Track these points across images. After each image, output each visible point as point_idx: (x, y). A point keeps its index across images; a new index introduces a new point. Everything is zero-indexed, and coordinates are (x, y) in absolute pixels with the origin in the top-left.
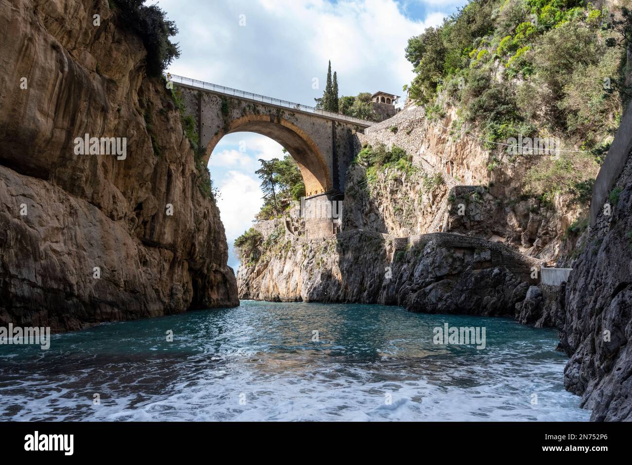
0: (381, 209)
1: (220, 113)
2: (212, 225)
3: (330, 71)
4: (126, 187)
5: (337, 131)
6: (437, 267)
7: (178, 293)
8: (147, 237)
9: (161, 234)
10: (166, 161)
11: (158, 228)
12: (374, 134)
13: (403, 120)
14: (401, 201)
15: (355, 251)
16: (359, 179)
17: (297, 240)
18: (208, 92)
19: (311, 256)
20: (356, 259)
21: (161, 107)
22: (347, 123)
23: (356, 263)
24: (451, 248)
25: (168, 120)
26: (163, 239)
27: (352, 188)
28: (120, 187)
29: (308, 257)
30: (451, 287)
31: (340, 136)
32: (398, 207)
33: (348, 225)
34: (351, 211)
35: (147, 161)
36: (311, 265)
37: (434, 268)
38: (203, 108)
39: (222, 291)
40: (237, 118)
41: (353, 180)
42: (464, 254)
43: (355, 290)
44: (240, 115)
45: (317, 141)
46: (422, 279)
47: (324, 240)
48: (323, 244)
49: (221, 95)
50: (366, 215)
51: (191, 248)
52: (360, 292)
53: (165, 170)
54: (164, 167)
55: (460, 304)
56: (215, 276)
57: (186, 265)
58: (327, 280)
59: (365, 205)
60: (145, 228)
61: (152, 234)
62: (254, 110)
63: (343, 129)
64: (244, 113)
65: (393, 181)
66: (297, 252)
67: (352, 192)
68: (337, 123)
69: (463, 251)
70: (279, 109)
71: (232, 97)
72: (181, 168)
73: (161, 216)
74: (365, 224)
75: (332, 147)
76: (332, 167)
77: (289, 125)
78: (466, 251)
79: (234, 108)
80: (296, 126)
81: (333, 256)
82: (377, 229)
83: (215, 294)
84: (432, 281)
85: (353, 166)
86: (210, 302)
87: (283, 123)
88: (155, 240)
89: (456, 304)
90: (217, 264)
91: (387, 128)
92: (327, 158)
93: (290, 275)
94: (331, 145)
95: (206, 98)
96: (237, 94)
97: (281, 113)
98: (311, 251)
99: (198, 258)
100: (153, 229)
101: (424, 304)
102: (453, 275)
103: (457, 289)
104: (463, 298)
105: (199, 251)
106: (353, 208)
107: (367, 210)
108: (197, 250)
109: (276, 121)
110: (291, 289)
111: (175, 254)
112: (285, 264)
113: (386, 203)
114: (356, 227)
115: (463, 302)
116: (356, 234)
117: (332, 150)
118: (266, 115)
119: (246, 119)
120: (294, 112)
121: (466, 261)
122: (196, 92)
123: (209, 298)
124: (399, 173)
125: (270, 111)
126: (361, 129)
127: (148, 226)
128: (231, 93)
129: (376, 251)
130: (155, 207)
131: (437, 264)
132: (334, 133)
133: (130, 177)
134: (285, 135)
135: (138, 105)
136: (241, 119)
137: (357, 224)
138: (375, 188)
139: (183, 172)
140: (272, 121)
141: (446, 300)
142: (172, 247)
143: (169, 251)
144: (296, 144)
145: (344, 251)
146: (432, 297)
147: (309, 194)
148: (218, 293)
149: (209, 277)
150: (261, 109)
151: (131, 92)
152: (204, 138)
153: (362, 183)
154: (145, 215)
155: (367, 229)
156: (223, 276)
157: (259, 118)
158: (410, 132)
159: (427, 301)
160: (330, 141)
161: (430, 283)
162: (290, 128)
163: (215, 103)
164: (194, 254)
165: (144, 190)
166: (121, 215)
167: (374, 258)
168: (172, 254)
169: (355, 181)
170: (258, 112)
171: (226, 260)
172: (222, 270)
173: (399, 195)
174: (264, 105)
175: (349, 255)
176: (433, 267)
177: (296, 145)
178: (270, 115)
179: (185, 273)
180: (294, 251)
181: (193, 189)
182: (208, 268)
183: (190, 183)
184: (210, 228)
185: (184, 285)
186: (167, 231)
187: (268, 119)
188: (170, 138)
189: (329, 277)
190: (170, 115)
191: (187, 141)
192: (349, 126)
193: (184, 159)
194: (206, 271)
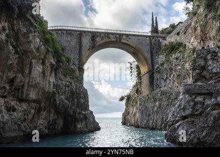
0: (172, 77)
1: (90, 40)
2: (74, 90)
3: (153, 16)
6: (182, 109)
7: (40, 125)
8: (20, 97)
9: (27, 95)
10: (29, 58)
11: (25, 91)
12: (170, 39)
15: (159, 101)
16: (161, 63)
17: (138, 96)
18: (85, 32)
19: (142, 105)
20: (160, 105)
21: (25, 31)
22: (157, 37)
23: (160, 107)
24: (192, 94)
25: (28, 37)
26: (29, 97)
27: (158, 67)
30: (195, 125)
31: (154, 44)
33: (157, 87)
34: (157, 80)
35: (8, 57)
37: (180, 110)
38: (82, 39)
39: (84, 123)
40: (99, 41)
42: (204, 99)
43: (160, 123)
44: (101, 40)
45: (141, 47)
46: (173, 118)
47: (147, 96)
48: (147, 98)
49: (91, 32)
50: (165, 81)
51: (54, 102)
52: (162, 124)
53: (28, 62)
54: (27, 60)
55: (202, 139)
56: (79, 116)
57: (53, 110)
58: (148, 117)
59: (164, 76)
61: (22, 95)
62: (107, 37)
63: (156, 40)
64: (102, 38)
65: (175, 60)
67: (158, 70)
68: (152, 38)
69: (203, 96)
70: (121, 35)
71: (96, 32)
72: (41, 61)
73: (26, 86)
74: (165, 86)
75: (150, 49)
76: (150, 59)
77: (125, 41)
78: (205, 96)
79: (97, 37)
80: (129, 41)
81: (150, 104)
82: (170, 88)
84: (179, 119)
85: (158, 56)
86: (76, 129)
87: (122, 41)
88: (24, 98)
89: (199, 139)
90: (80, 109)
91: (175, 34)
93: (135, 114)
96: (98, 31)
99: (60, 107)
100: (22, 92)
101: (175, 137)
102: (195, 115)
103: (200, 126)
104: (204, 134)
106: (159, 78)
107: (165, 78)
108: (58, 102)
109: (118, 40)
111: (40, 105)
112: (134, 108)
113: (174, 73)
114: (161, 88)
115: (204, 137)
116: (159, 91)
117: (150, 51)
118: (113, 38)
119: (104, 41)
120: (128, 35)
121: (206, 104)
122: (79, 32)
123: (75, 127)
124: (179, 55)
125: (115, 36)
126: (164, 38)
127: (20, 91)
128: (96, 30)
129: (168, 100)
130: (21, 81)
131: (182, 107)
132: (151, 42)
135: (1, 28)
137: (161, 86)
139: (43, 63)
140: (116, 41)
141: (190, 135)
142: (37, 101)
143: (35, 104)
144: (132, 50)
145: (155, 101)
147: (142, 74)
148: (81, 124)
150: (111, 36)
152: (83, 51)
154: (15, 86)
155: (166, 88)
156: (85, 115)
157: (110, 40)
158: (186, 32)
159: (176, 134)
160: (149, 46)
161: (178, 121)
162: (126, 43)
163: (88, 36)
164: (56, 105)
165: (12, 72)
167: (167, 104)
168: (38, 105)
169: (159, 64)
170: (110, 37)
171: (88, 107)
172: (83, 112)
174: (112, 34)
175: (157, 104)
178: (116, 38)
179: (52, 115)
180: (137, 102)
181: (51, 72)
182: (73, 112)
183: (49, 68)
184: (73, 91)
185: (50, 121)
186: (31, 93)
187: (115, 40)
188: (30, 46)
189: (150, 115)
190: (30, 35)
191: (43, 47)
192: (159, 38)
193: (42, 57)
194: (72, 113)
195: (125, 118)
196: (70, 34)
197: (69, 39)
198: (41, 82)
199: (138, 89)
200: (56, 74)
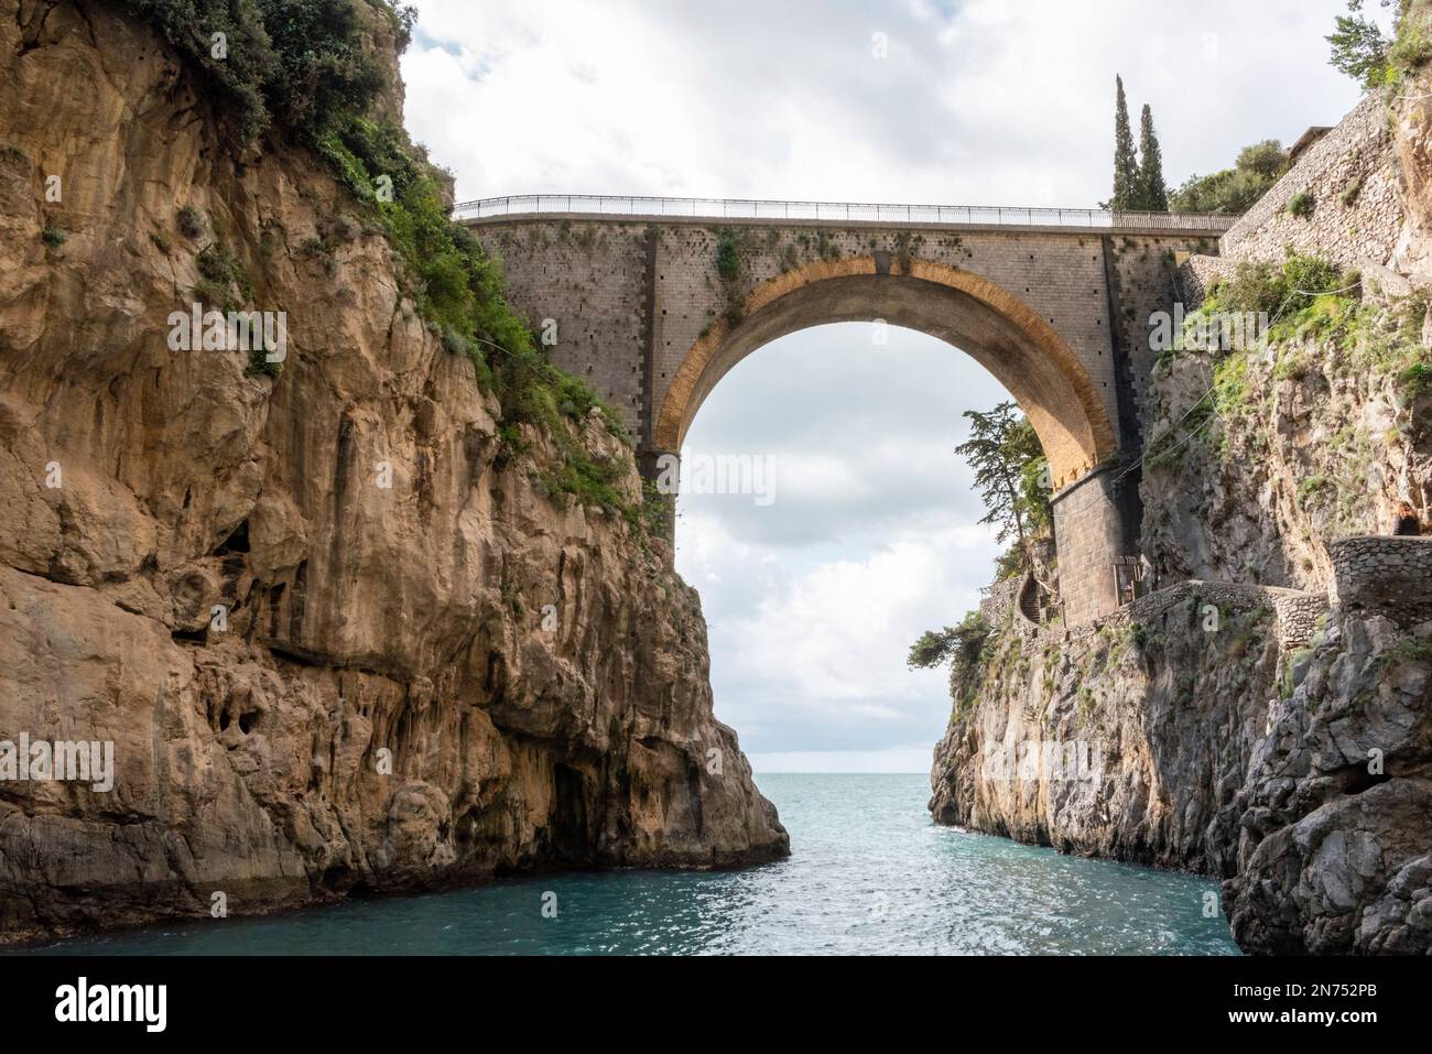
0: (1265, 497)
1: (713, 274)
2: (616, 594)
4: (157, 484)
5: (1121, 266)
6: (1341, 714)
7: (407, 815)
8: (283, 636)
9: (327, 624)
10: (337, 396)
11: (314, 605)
12: (1246, 246)
13: (1331, 160)
14: (1323, 455)
15: (1180, 660)
16: (1192, 406)
17: (1035, 634)
18: (676, 225)
19: (1066, 688)
20: (1186, 689)
22: (1158, 236)
23: (1186, 706)
25: (328, 268)
26: (339, 640)
27: (1169, 438)
28: (135, 483)
29: (1058, 688)
31: (1133, 281)
32: (1317, 477)
33: (1164, 571)
34: (1166, 519)
35: (212, 394)
36: (1066, 717)
37: (1325, 722)
38: (660, 268)
39: (679, 805)
40: (768, 280)
41: (1167, 410)
43: (1189, 809)
44: (778, 270)
45: (1050, 308)
46: (1280, 776)
47: (1099, 629)
48: (1095, 643)
49: (714, 226)
50: (1217, 525)
51: (491, 670)
52: (1204, 817)
53: (328, 425)
54: (325, 412)
56: (650, 758)
57: (482, 722)
58: (1108, 769)
59: (1211, 492)
60: (275, 609)
61: (296, 627)
62: (821, 251)
63: (1144, 259)
64: (788, 262)
65: (1288, 383)
66: (1033, 675)
67: (1170, 452)
68: (1119, 243)
70: (907, 235)
71: (747, 226)
72: (407, 416)
73: (321, 567)
74: (1218, 561)
75: (1105, 322)
76: (1111, 384)
77: (941, 275)
79: (756, 254)
80: (967, 273)
81: (1120, 682)
82: (1256, 574)
83: (653, 815)
84: (1323, 788)
85: (1164, 365)
86: (634, 843)
87: (919, 272)
88: (310, 644)
90: (653, 718)
91: (1282, 210)
92: (1093, 361)
94: (1103, 315)
95: (671, 240)
96: (763, 213)
97: (911, 243)
98: (1066, 670)
99: (529, 699)
100: (298, 610)
105: (525, 677)
106: (1173, 508)
107: (1217, 507)
108: (515, 673)
109: (894, 269)
110: (1025, 797)
111: (407, 691)
112: (1007, 713)
113: (1278, 469)
114: (1189, 574)
116: (1181, 598)
117: (1108, 330)
118: (861, 256)
119: (796, 278)
120: (953, 236)
122: (640, 230)
123: (626, 828)
124: (1312, 348)
125: (873, 244)
126: (1206, 244)
127: (284, 603)
128: (747, 213)
129: (1242, 655)
130: (291, 540)
131: (1343, 701)
132: (1110, 274)
133: (167, 448)
134: (944, 308)
135: (170, 225)
136: (780, 282)
137: (1189, 561)
138: (1240, 423)
139: (421, 428)
140: (882, 272)
141: (1405, 896)
142: (388, 665)
143: (378, 681)
144: (988, 332)
145: (1151, 664)
146: (1329, 877)
147: (1059, 485)
148: (666, 812)
149: (624, 759)
150: (845, 243)
151: (139, 189)
152: (667, 349)
153: (1200, 416)
154: (258, 569)
155: (1226, 575)
156: (684, 755)
157: (837, 270)
158: (1355, 193)
159: (1300, 891)
160: (1100, 303)
161: (1314, 799)
162: (947, 283)
163: (699, 249)
164: (503, 687)
165: (234, 486)
166: (104, 565)
167: (1235, 684)
168: (394, 689)
170: (836, 253)
171: (709, 701)
172: (675, 737)
173: (1318, 432)
174: (853, 229)
175: (1167, 679)
176: (1321, 714)
177: (990, 335)
178: (875, 254)
179: (479, 750)
180: (1025, 672)
181: (472, 479)
182: (613, 732)
183: (458, 460)
184: (608, 602)
185: (466, 789)
186: (351, 612)
187: (871, 268)
188: (340, 323)
189: (1115, 757)
190: (340, 255)
191: (416, 329)
192: (1167, 244)
193: (414, 387)
194: (604, 742)
195: (951, 778)
196: (585, 242)
197: (580, 274)
198: (410, 546)
199: (1032, 585)
200: (498, 495)
